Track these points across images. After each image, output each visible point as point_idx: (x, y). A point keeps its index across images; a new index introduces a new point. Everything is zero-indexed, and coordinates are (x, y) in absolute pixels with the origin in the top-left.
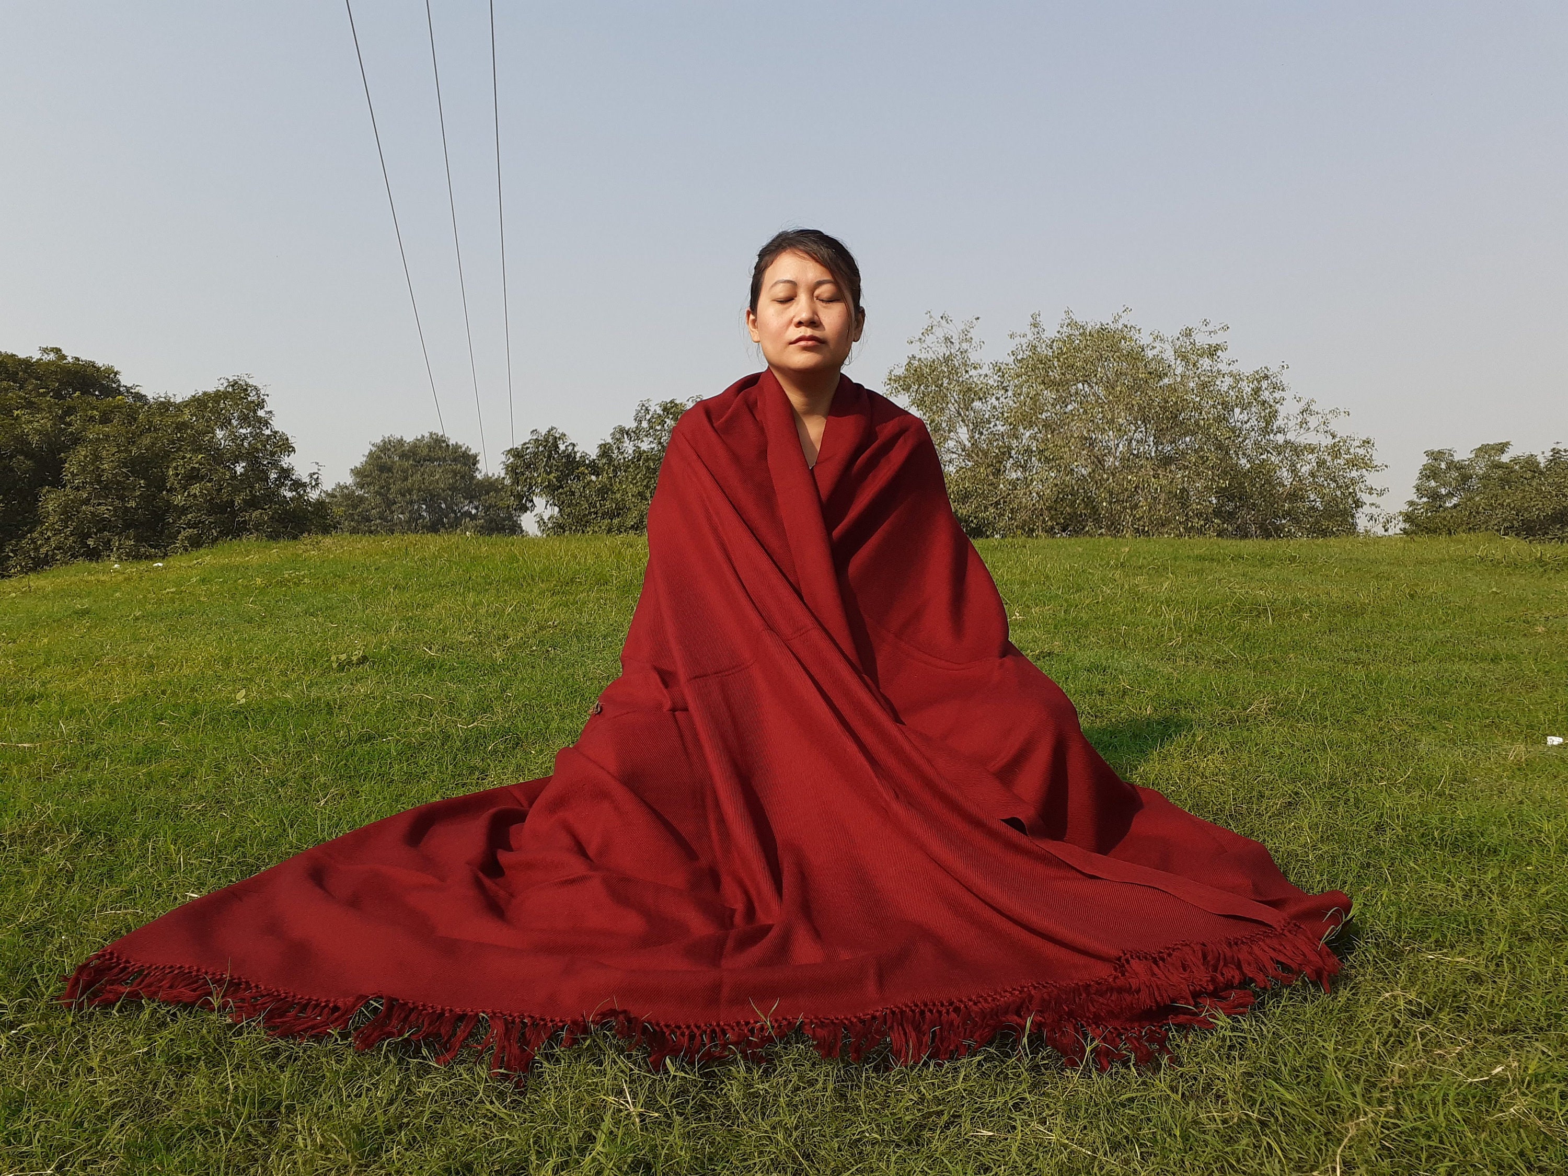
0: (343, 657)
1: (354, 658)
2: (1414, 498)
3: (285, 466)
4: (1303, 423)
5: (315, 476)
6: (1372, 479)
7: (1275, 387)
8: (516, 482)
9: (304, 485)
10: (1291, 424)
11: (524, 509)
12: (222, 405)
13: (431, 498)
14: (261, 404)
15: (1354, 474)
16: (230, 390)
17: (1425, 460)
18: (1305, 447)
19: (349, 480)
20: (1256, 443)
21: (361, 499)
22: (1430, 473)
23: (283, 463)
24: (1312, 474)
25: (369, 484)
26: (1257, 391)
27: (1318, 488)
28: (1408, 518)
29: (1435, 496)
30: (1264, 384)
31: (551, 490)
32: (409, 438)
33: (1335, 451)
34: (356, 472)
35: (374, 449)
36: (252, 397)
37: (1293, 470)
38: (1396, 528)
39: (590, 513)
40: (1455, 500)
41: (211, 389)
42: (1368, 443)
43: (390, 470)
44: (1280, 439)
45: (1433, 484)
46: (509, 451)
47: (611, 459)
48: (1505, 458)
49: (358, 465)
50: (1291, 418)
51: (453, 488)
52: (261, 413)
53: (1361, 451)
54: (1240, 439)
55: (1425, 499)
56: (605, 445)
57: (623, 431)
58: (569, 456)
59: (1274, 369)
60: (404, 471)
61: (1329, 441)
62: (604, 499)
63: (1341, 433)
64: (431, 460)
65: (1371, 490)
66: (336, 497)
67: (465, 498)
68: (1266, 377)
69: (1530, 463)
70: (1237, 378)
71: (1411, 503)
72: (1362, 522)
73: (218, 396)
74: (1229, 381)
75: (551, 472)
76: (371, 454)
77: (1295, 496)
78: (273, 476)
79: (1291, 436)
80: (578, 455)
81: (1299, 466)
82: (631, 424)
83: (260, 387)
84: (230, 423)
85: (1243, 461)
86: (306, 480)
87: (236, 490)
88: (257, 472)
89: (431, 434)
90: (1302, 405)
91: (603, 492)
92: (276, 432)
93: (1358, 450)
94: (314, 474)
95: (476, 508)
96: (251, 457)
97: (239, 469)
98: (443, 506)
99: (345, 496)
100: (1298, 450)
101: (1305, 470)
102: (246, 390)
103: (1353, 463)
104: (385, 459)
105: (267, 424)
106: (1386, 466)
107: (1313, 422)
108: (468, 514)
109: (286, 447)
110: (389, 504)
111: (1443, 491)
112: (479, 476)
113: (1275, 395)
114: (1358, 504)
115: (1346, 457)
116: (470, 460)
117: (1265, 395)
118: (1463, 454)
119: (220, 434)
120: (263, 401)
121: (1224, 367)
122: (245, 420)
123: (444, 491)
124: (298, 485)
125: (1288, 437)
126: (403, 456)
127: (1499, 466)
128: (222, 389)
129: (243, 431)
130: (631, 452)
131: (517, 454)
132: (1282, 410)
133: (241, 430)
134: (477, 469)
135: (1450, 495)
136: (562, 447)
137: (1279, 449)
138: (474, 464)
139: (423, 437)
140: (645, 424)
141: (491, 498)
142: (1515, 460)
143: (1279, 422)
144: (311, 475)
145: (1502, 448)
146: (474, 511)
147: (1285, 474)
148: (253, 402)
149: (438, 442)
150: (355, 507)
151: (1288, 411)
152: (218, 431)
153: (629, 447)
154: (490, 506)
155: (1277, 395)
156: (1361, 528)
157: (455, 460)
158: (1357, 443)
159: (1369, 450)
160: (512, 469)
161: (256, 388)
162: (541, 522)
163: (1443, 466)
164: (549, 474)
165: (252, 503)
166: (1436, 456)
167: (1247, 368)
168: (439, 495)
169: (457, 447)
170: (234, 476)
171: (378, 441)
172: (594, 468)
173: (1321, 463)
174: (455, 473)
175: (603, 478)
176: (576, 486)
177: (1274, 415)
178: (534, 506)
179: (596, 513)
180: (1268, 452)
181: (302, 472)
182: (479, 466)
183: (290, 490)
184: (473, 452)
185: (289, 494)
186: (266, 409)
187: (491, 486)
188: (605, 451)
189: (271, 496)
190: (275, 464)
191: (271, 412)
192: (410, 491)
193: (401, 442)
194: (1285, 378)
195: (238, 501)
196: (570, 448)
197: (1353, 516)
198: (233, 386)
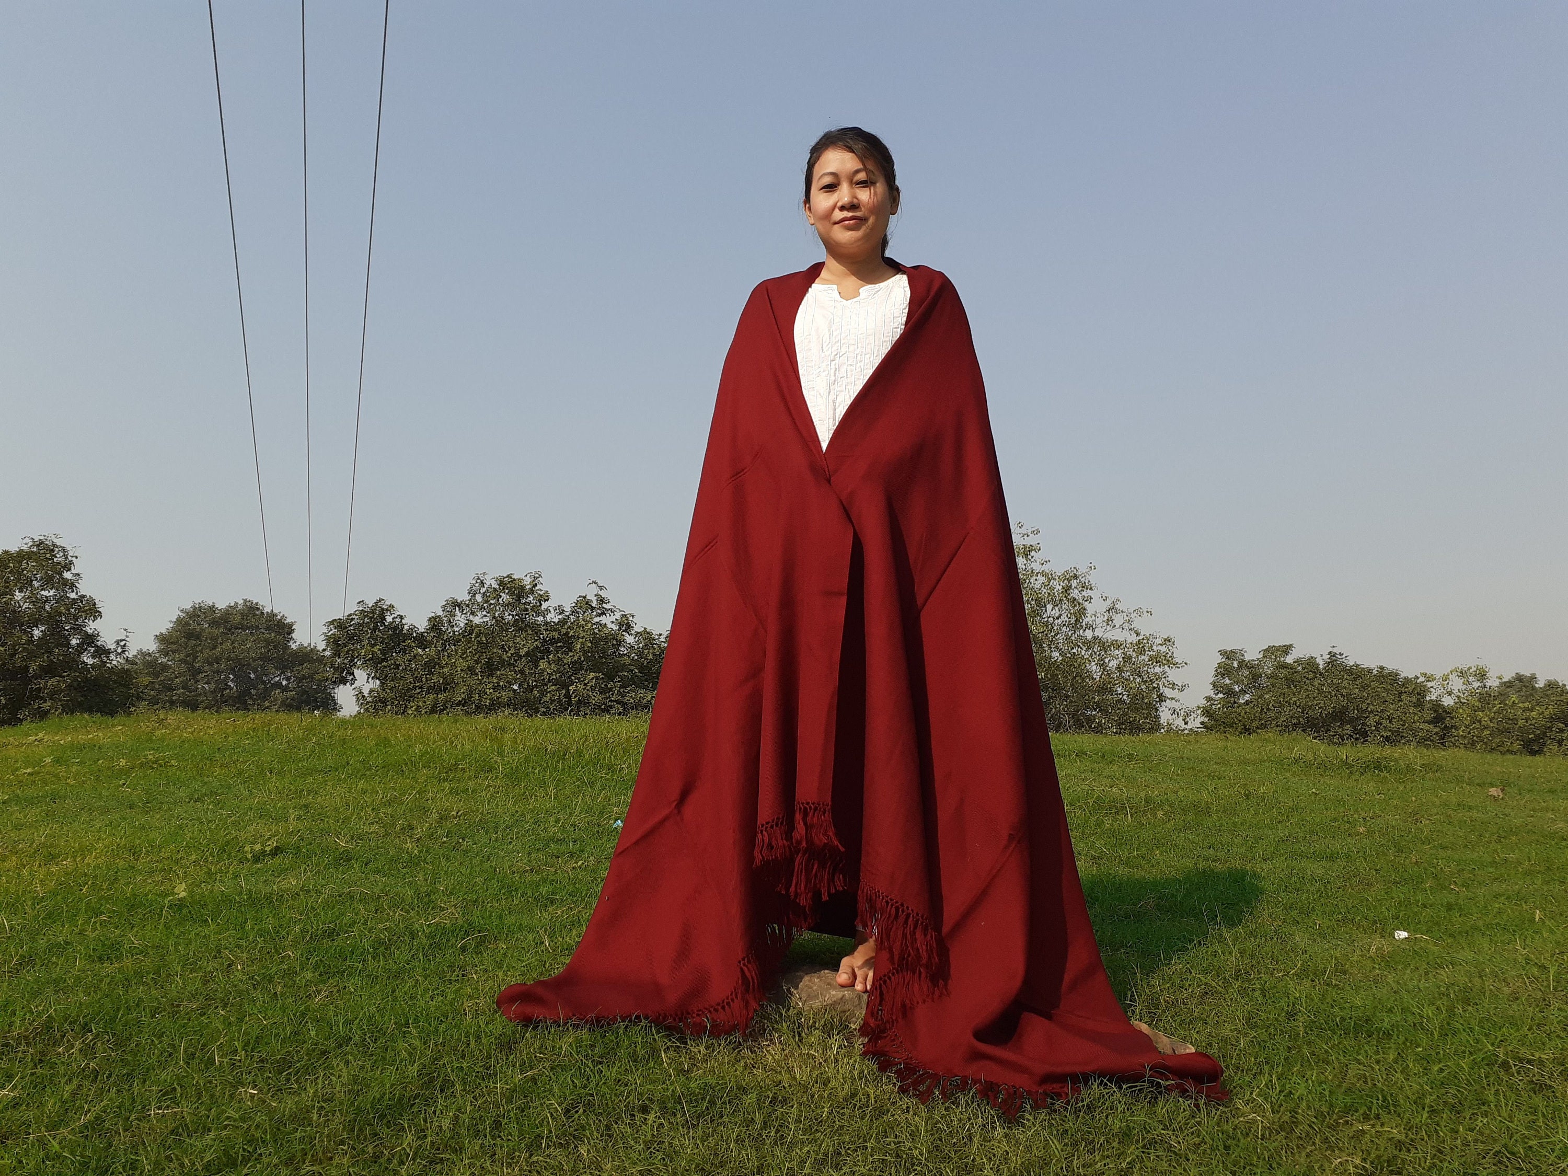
0: (258, 847)
1: (268, 849)
2: (1211, 693)
3: (90, 632)
4: (1109, 621)
5: (122, 643)
6: (1173, 675)
7: (1084, 587)
8: (337, 654)
9: (108, 652)
10: (1099, 621)
11: (344, 681)
12: (24, 565)
13: (239, 668)
14: (68, 566)
15: (1157, 670)
16: (35, 549)
17: (1219, 659)
18: (1112, 643)
19: (151, 646)
20: (1068, 638)
21: (164, 667)
22: (1224, 671)
23: (87, 628)
24: (1119, 668)
25: (174, 652)
26: (1067, 589)
27: (1125, 682)
28: (1207, 712)
29: (1229, 692)
30: (1074, 583)
31: (375, 663)
32: (221, 605)
33: (1140, 647)
34: (161, 638)
35: (182, 615)
36: (59, 558)
37: (1102, 665)
38: (1196, 722)
39: (415, 688)
40: (1247, 697)
41: (14, 549)
42: (1169, 641)
43: (198, 637)
44: (1089, 634)
45: (1227, 681)
46: (332, 622)
47: (440, 633)
48: (1289, 660)
49: (164, 631)
50: (1098, 615)
51: (264, 658)
52: (67, 575)
53: (1163, 649)
54: (1053, 634)
55: (1221, 696)
56: (435, 618)
57: (456, 604)
58: (396, 628)
59: (1082, 570)
60: (214, 639)
61: (1133, 638)
62: (431, 673)
63: (1145, 632)
64: (244, 628)
65: (1173, 686)
66: (136, 664)
67: (276, 669)
68: (1075, 577)
69: (1310, 664)
70: (1049, 577)
71: (1209, 699)
72: (1165, 716)
73: (21, 556)
74: (1041, 579)
75: (375, 645)
76: (179, 621)
77: (1104, 688)
78: (74, 642)
79: (1099, 633)
80: (406, 627)
81: (1107, 660)
82: (464, 597)
83: (68, 548)
84: (31, 585)
85: (1056, 654)
86: (112, 646)
87: (32, 656)
88: (57, 636)
89: (245, 601)
90: (1108, 603)
91: (431, 665)
92: (83, 596)
93: (1160, 647)
94: (122, 640)
95: (288, 679)
96: (53, 621)
97: (37, 633)
98: (252, 676)
99: (149, 663)
100: (1105, 646)
101: (1113, 664)
102: (53, 550)
103: (1157, 659)
104: (194, 625)
105: (72, 586)
106: (1186, 664)
107: (1118, 619)
108: (278, 685)
109: (93, 611)
110: (195, 673)
111: (1237, 688)
112: (294, 646)
113: (1083, 593)
114: (1162, 698)
115: (1150, 653)
116: (284, 629)
117: (1075, 593)
118: (1252, 654)
119: (18, 596)
120: (71, 563)
121: (1037, 567)
122: (48, 582)
123: (254, 660)
124: (101, 652)
125: (1096, 634)
126: (214, 623)
127: (1285, 666)
128: (25, 548)
129: (45, 593)
130: (462, 625)
131: (340, 624)
132: (1090, 608)
133: (43, 593)
134: (292, 639)
135: (1243, 692)
136: (389, 619)
137: (1089, 644)
138: (289, 634)
139: (237, 603)
140: (479, 598)
141: (305, 669)
142: (1298, 661)
143: (1088, 619)
144: (118, 642)
145: (1286, 649)
146: (284, 683)
147: (1094, 668)
148: (59, 563)
149: (252, 609)
150: (156, 675)
151: (1095, 608)
152: (17, 593)
153: (461, 620)
154: (304, 677)
155: (1086, 593)
156: (1163, 721)
157: (269, 628)
158: (1159, 641)
159: (1170, 648)
160: (333, 642)
161: (64, 550)
162: (360, 696)
163: (1235, 664)
164: (373, 646)
165: (49, 670)
166: (1228, 655)
167: (1058, 568)
168: (249, 664)
169: (272, 615)
170: (30, 641)
171: (188, 606)
172: (421, 641)
173: (1127, 659)
174: (268, 642)
175: (431, 651)
176: (401, 660)
177: (1082, 612)
178: (354, 679)
179: (421, 687)
180: (1079, 646)
181: (108, 639)
182: (294, 635)
183: (93, 657)
184: (288, 621)
185: (90, 661)
186: (73, 571)
187: (307, 656)
188: (435, 624)
189: (71, 663)
190: (78, 629)
191: (78, 575)
192: (218, 660)
193: (212, 608)
194: (1093, 579)
195: (33, 667)
196: (398, 620)
197: (1157, 710)
198: (38, 546)
